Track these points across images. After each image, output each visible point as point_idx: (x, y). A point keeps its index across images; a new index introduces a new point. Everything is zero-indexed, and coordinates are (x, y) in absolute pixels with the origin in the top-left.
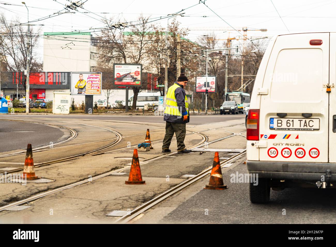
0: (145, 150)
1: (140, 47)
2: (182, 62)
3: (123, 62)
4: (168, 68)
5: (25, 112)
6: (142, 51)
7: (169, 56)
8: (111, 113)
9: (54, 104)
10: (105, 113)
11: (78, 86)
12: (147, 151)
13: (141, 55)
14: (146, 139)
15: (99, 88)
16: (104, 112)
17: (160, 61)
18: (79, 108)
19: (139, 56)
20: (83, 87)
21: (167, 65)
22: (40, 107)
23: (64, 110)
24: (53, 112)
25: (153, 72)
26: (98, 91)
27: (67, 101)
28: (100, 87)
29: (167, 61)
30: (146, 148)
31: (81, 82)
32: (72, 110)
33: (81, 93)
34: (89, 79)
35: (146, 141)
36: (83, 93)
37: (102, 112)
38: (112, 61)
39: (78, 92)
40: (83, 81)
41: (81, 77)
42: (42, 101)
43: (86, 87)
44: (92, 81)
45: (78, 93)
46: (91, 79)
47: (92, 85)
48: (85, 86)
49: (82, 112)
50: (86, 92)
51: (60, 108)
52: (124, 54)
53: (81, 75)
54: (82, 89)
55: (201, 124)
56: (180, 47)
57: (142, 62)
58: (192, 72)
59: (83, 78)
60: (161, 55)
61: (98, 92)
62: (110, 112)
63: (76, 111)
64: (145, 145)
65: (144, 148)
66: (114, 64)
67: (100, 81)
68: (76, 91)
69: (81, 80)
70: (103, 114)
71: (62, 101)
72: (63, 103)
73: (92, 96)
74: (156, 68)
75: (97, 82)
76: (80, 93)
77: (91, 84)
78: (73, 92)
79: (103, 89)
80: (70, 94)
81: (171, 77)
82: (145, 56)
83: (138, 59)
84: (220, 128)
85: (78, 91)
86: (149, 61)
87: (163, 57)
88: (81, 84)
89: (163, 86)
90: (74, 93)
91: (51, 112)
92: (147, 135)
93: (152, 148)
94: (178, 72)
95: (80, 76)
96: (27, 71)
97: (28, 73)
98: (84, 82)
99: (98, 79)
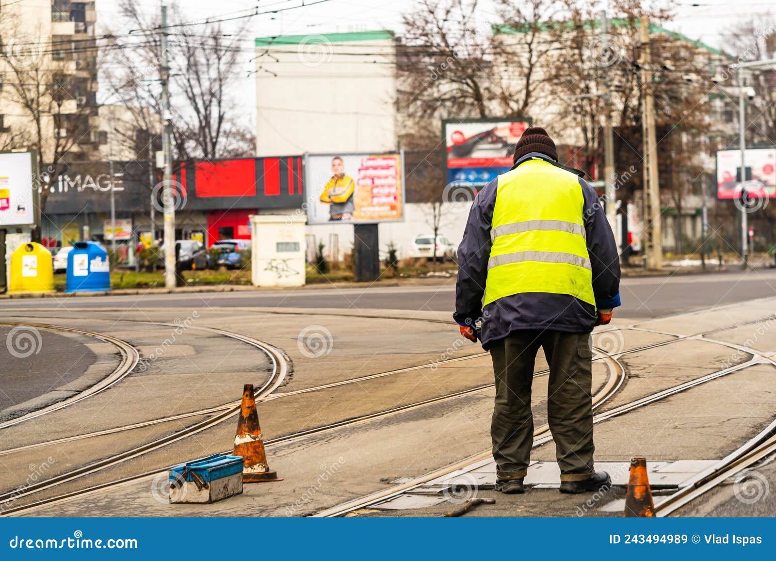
0: (205, 495)
1: (528, 65)
2: (657, 106)
3: (476, 114)
4: (615, 128)
5: (163, 285)
6: (534, 77)
7: (617, 86)
8: (440, 277)
9: (256, 255)
10: (421, 278)
11: (330, 197)
12: (216, 501)
13: (531, 88)
14: (240, 432)
15: (395, 198)
16: (418, 276)
17: (591, 105)
18: (343, 266)
19: (524, 92)
20: (344, 198)
21: (609, 117)
22: (225, 265)
23: (287, 274)
24: (254, 280)
25: (571, 142)
26: (393, 208)
27: (295, 247)
28: (399, 198)
29: (609, 105)
30: (205, 486)
31: (340, 182)
32: (319, 273)
33: (338, 217)
34: (363, 173)
35: (239, 441)
36: (345, 216)
37: (409, 277)
38: (442, 112)
39: (328, 216)
40: (345, 178)
41: (336, 167)
42: (231, 246)
43: (356, 199)
44: (373, 179)
45: (332, 219)
46: (371, 172)
47: (375, 191)
48: (351, 196)
49: (346, 279)
50: (355, 213)
51: (274, 269)
52: (476, 88)
53: (337, 162)
54: (342, 204)
55: (673, 313)
56: (649, 58)
57: (534, 111)
58: (694, 136)
59: (344, 172)
60: (592, 84)
61: (394, 213)
62: (437, 274)
63: (332, 274)
64: (204, 474)
65: (200, 489)
66: (444, 122)
67: (398, 177)
68: (323, 211)
69: (338, 177)
70: (413, 280)
71: (282, 246)
72: (282, 250)
73: (375, 226)
74: (579, 130)
75: (391, 181)
76: (335, 217)
77: (369, 188)
78: (315, 216)
79: (408, 201)
80: (307, 224)
81: (624, 155)
82: (542, 93)
83: (521, 103)
84: (722, 330)
85: (331, 212)
86: (556, 108)
87: (600, 93)
88: (338, 190)
89: (600, 184)
90: (316, 219)
91: (249, 282)
92: (246, 414)
93: (269, 477)
94: (647, 136)
95: (334, 165)
96: (165, 156)
97: (168, 161)
98: (345, 182)
99: (392, 172)
